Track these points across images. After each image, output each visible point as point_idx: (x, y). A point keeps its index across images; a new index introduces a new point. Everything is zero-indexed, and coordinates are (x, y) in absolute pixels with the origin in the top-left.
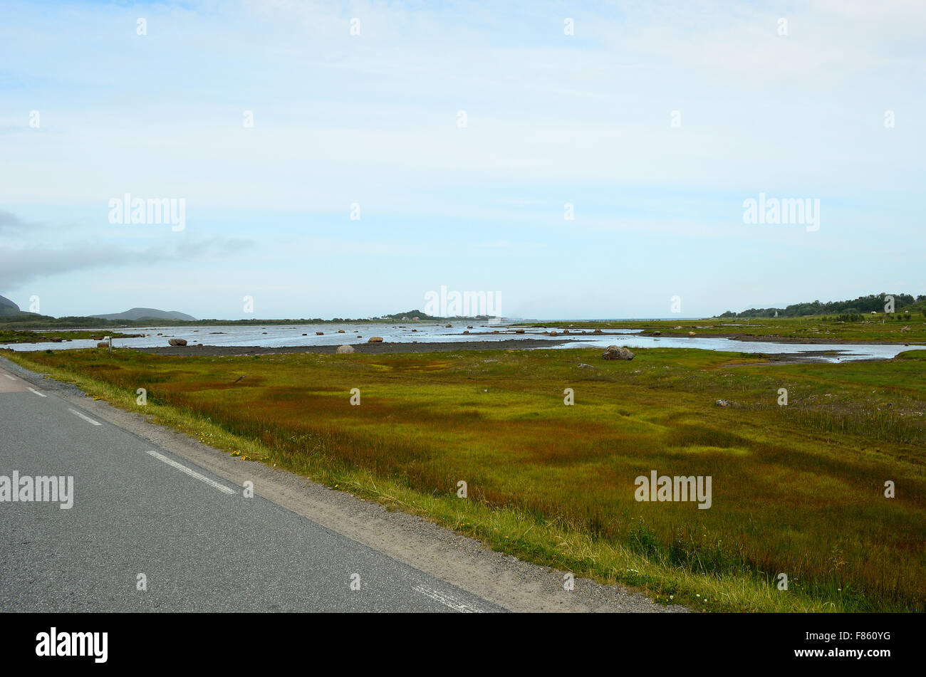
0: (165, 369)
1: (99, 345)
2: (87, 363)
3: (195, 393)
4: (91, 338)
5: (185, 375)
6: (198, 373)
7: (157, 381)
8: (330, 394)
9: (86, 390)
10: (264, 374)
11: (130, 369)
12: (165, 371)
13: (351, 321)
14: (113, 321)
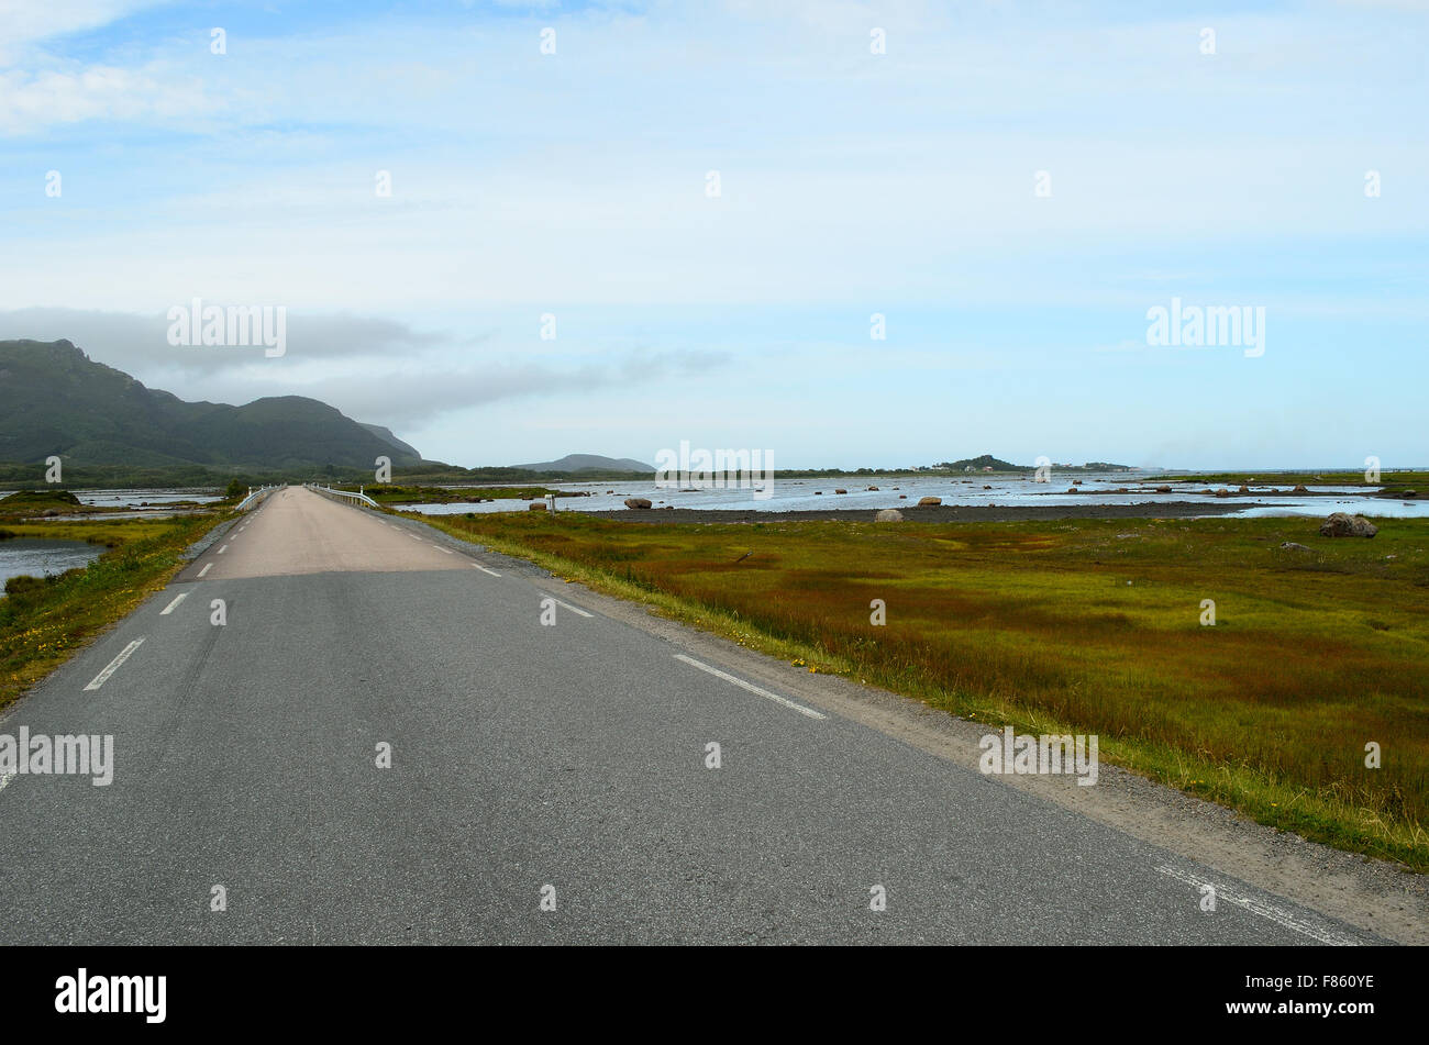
0: (633, 542)
1: (532, 507)
2: (524, 532)
3: (683, 576)
4: (518, 497)
5: (662, 551)
6: (679, 548)
7: (627, 558)
8: (883, 582)
9: (549, 569)
10: (775, 550)
11: (583, 542)
12: (633, 545)
13: (887, 473)
14: (543, 473)
